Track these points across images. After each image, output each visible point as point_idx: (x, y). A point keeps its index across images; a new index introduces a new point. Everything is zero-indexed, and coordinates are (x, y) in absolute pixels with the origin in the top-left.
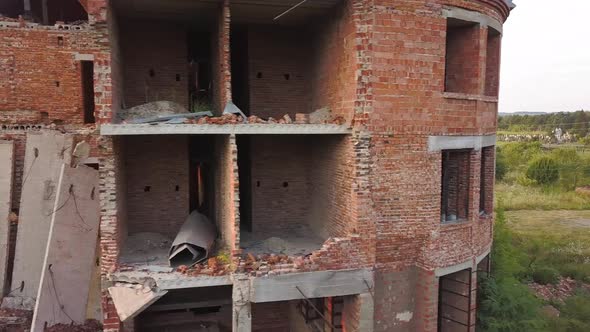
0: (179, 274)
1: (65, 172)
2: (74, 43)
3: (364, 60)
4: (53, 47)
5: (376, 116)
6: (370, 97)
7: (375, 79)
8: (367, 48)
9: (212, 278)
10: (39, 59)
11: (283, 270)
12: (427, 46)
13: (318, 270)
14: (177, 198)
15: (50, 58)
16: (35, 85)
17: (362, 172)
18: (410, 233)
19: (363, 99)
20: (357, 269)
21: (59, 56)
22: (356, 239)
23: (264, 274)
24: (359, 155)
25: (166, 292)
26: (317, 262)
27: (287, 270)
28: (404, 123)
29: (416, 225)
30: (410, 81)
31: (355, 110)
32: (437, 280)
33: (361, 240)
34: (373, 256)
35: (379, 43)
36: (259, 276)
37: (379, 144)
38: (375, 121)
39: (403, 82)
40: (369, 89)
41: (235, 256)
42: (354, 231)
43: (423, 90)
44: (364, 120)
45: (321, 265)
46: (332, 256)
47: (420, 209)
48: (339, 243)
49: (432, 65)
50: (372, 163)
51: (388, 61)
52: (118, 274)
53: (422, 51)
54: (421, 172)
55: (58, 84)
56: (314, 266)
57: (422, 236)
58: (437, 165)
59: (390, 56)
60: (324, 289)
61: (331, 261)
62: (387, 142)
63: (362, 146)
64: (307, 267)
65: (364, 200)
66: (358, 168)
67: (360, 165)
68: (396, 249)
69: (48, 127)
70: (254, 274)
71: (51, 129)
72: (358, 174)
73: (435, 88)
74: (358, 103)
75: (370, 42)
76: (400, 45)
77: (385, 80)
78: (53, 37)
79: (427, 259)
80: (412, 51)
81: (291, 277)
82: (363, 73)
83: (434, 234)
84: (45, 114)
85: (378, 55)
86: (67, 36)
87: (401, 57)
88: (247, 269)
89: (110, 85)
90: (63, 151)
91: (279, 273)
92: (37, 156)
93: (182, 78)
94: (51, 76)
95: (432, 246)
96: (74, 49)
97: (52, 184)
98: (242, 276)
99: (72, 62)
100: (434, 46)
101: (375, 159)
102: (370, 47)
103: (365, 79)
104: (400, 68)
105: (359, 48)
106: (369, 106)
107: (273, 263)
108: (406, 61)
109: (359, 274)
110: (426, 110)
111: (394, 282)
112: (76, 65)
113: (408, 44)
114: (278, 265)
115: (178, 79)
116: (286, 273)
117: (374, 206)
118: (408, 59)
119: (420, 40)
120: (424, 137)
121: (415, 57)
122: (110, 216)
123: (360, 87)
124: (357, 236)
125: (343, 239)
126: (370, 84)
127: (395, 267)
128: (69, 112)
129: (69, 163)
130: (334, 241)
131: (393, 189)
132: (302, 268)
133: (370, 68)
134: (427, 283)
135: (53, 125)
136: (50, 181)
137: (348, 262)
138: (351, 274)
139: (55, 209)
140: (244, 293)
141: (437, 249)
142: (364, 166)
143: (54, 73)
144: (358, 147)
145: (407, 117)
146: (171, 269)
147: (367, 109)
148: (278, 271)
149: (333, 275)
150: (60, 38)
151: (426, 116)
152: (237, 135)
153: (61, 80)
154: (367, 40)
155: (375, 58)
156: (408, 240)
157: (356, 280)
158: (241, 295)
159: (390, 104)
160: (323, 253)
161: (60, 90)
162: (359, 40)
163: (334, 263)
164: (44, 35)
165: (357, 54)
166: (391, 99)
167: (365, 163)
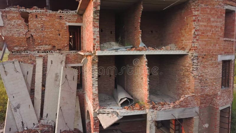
0: (126, 110)
1: (63, 70)
2: (66, 18)
3: (196, 26)
4: (58, 20)
5: (200, 47)
6: (197, 40)
7: (200, 33)
8: (197, 21)
9: (139, 111)
10: (53, 25)
11: (166, 108)
12: (219, 20)
13: (179, 108)
14: (110, 80)
15: (57, 25)
16: (51, 35)
17: (194, 69)
18: (211, 93)
19: (195, 41)
20: (193, 107)
21: (60, 24)
22: (193, 96)
23: (160, 109)
24: (193, 63)
25: (122, 117)
26: (179, 105)
27: (168, 108)
28: (210, 50)
29: (213, 90)
30: (212, 34)
31: (192, 45)
32: (220, 111)
33: (195, 96)
34: (199, 102)
35: (202, 19)
36: (159, 110)
37: (200, 58)
38: (199, 49)
39: (209, 34)
40: (198, 37)
41: (148, 102)
42: (193, 93)
43: (217, 37)
44: (196, 49)
45: (181, 106)
46: (185, 102)
47: (215, 83)
48: (187, 97)
49: (220, 27)
50: (198, 66)
51: (205, 26)
52: (101, 110)
53: (217, 22)
54: (215, 69)
55: (59, 35)
56: (178, 106)
57: (215, 94)
58: (220, 67)
59: (205, 24)
60: (182, 115)
61: (184, 104)
62: (203, 57)
63: (194, 59)
64: (176, 107)
65: (197, 80)
66: (193, 68)
67: (193, 66)
68: (205, 99)
69: (56, 52)
70: (156, 110)
71: (57, 52)
72: (193, 70)
73: (221, 36)
74: (193, 42)
75: (198, 18)
76: (209, 19)
77: (204, 33)
78: (58, 16)
79: (216, 103)
80: (213, 22)
81: (171, 110)
82: (196, 30)
83: (219, 93)
84: (54, 47)
85: (201, 23)
86: (63, 16)
87: (209, 24)
88: (153, 108)
89: (99, 35)
90: (62, 61)
91: (166, 109)
92: (52, 63)
93: (112, 33)
94: (57, 32)
95: (218, 98)
96: (66, 21)
97: (58, 75)
98: (152, 110)
99: (65, 26)
100: (221, 20)
101: (199, 64)
102: (198, 20)
103: (196, 33)
104: (209, 28)
105: (194, 21)
106: (197, 43)
107: (163, 105)
108: (211, 26)
109: (194, 109)
110: (217, 45)
111: (203, 112)
112: (67, 27)
113: (212, 19)
114: (165, 106)
115: (111, 33)
116: (168, 109)
117: (200, 83)
118: (212, 25)
119: (216, 18)
120: (217, 55)
121: (214, 24)
122: (95, 87)
123: (194, 36)
124: (194, 94)
125: (188, 96)
126: (198, 35)
127: (203, 106)
128: (64, 46)
129: (64, 66)
130: (185, 96)
131: (205, 76)
132: (174, 107)
133: (198, 29)
134: (216, 113)
135: (58, 51)
136: (57, 74)
137: (190, 104)
138: (191, 109)
139: (61, 85)
140: (153, 117)
141: (220, 99)
142: (195, 67)
143: (58, 30)
144: (193, 60)
145: (211, 48)
146: (121, 108)
147: (196, 45)
148: (165, 108)
149: (185, 110)
150: (61, 16)
151: (217, 47)
152: (146, 55)
153: (61, 33)
154: (197, 18)
155: (200, 25)
156: (210, 96)
157: (193, 111)
158: (152, 118)
159: (204, 43)
160: (182, 101)
161: (60, 37)
162: (194, 18)
163: (185, 105)
164: (55, 15)
165: (193, 23)
166: (205, 41)
167: (195, 66)
